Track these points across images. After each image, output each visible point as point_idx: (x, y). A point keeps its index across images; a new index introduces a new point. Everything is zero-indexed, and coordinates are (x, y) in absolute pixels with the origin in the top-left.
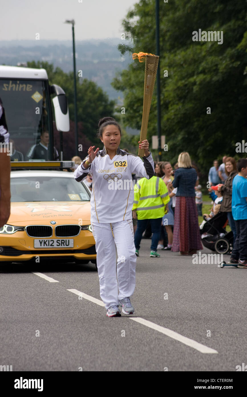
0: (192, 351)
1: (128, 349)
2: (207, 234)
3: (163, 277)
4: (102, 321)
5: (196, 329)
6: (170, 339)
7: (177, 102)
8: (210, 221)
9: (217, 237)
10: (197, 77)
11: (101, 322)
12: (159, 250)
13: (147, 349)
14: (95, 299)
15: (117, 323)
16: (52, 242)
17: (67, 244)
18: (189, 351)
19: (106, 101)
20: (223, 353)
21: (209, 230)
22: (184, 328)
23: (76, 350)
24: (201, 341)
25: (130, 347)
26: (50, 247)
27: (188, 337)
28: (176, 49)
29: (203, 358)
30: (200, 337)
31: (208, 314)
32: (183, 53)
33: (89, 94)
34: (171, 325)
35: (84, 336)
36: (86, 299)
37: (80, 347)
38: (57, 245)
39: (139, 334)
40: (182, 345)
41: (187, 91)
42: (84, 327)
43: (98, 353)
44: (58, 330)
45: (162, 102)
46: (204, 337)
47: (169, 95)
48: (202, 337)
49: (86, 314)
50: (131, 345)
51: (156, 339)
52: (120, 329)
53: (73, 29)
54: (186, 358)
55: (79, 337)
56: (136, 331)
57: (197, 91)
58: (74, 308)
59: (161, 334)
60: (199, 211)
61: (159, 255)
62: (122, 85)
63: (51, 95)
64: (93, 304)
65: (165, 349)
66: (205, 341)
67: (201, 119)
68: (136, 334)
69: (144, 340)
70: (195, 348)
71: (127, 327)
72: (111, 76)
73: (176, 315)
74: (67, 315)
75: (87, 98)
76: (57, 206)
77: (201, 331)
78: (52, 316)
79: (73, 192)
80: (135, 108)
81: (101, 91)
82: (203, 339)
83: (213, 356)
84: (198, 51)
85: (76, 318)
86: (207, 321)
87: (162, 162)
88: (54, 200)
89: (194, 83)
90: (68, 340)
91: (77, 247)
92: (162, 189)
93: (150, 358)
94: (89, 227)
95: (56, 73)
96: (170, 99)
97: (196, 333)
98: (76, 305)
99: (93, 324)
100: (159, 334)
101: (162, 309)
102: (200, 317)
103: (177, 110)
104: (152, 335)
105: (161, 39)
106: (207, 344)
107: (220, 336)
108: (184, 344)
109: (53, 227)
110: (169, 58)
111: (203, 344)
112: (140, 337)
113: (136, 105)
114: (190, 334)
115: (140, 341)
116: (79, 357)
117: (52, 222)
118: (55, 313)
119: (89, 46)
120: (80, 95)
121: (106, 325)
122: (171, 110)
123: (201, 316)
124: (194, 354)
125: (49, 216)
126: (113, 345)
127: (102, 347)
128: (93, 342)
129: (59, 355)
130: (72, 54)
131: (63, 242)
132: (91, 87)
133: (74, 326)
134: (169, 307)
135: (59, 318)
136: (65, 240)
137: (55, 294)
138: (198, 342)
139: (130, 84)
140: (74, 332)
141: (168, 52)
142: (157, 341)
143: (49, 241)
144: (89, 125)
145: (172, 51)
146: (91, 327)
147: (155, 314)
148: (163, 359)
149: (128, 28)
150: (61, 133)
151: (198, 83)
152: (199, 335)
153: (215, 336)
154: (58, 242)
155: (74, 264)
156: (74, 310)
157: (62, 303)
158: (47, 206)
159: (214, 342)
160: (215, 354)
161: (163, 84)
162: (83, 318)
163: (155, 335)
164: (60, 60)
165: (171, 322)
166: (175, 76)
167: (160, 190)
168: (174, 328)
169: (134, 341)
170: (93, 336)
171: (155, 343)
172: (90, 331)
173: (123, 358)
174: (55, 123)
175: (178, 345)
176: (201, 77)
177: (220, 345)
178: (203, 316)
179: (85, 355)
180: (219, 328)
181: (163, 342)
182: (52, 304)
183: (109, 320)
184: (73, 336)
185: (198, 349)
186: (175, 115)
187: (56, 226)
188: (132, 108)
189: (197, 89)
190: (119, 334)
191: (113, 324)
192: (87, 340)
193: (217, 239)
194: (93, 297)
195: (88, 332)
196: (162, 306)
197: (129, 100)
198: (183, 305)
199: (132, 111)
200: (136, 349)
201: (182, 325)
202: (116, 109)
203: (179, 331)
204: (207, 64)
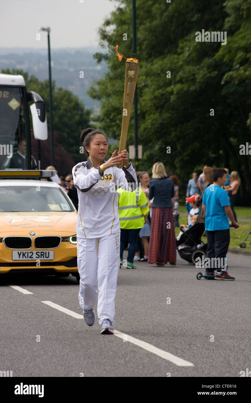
0: (168, 364)
1: (103, 362)
2: (184, 245)
3: (139, 289)
4: (77, 333)
5: (172, 342)
6: (146, 352)
7: (154, 112)
8: (187, 232)
9: (194, 248)
10: (174, 86)
11: (76, 335)
12: (136, 261)
13: (122, 362)
14: (69, 311)
15: (92, 335)
16: (31, 254)
17: (47, 256)
18: (164, 364)
19: (82, 110)
20: (199, 366)
21: (186, 241)
22: (160, 340)
23: (50, 363)
24: (177, 353)
25: (105, 360)
26: (29, 259)
27: (164, 349)
28: (153, 58)
29: (179, 372)
30: (176, 350)
31: (184, 326)
32: (160, 62)
33: (65, 103)
34: (146, 337)
35: (59, 349)
36: (61, 311)
37: (54, 361)
38: (37, 257)
39: (114, 346)
40: (157, 358)
41: (164, 101)
42: (58, 340)
43: (72, 367)
44: (31, 343)
45: (139, 112)
46: (180, 350)
47: (146, 104)
48: (178, 349)
49: (60, 326)
50: (106, 358)
51: (132, 352)
52: (95, 341)
53: (49, 36)
54: (161, 371)
55: (53, 349)
56: (111, 344)
57: (174, 101)
58: (48, 320)
59: (136, 347)
60: (176, 222)
61: (135, 266)
62: (98, 94)
63: (29, 103)
64: (68, 316)
65: (141, 362)
66: (181, 354)
67: (178, 129)
68: (112, 346)
69: (119, 353)
70: (171, 360)
71: (102, 339)
72: (88, 85)
73: (151, 327)
74: (41, 327)
75: (63, 107)
76: (37, 217)
77: (177, 343)
78: (25, 329)
79: (53, 202)
80: (111, 117)
81: (78, 100)
82: (179, 351)
83: (189, 369)
84: (176, 61)
85: (50, 331)
86: (183, 333)
87: (140, 173)
88: (34, 211)
89: (172, 93)
90: (42, 353)
91: (57, 260)
92: (142, 199)
93: (125, 371)
94: (69, 238)
95: (31, 81)
96: (148, 109)
97: (172, 345)
98: (50, 317)
99: (68, 336)
100: (135, 347)
101: (138, 322)
102: (176, 329)
103: (154, 119)
104: (127, 348)
105: (138, 48)
106: (183, 357)
107: (196, 348)
108: (160, 357)
109: (33, 238)
110: (146, 67)
111: (179, 356)
112: (115, 350)
113: (113, 114)
114: (166, 347)
115: (116, 354)
116: (53, 371)
117: (32, 233)
118: (28, 325)
119: (65, 54)
120: (55, 103)
121: (81, 337)
122: (149, 119)
123: (178, 328)
124: (170, 367)
125: (28, 227)
126: (88, 358)
127: (76, 360)
128: (68, 355)
129: (32, 369)
130: (48, 63)
131: (43, 254)
132: (67, 96)
133: (48, 338)
134: (144, 319)
135: (33, 331)
136: (45, 252)
137: (29, 306)
138: (174, 355)
139: (106, 93)
140: (48, 345)
141: (145, 61)
142: (132, 354)
143: (28, 252)
144: (65, 135)
145: (149, 60)
146: (65, 339)
147: (130, 326)
148: (138, 372)
149: (104, 36)
150: (39, 141)
151: (175, 92)
152: (175, 348)
153: (191, 349)
154: (38, 253)
155: (54, 277)
156: (48, 322)
157: (36, 315)
158: (27, 217)
159: (190, 355)
160: (191, 367)
161: (140, 94)
162: (57, 331)
163: (130, 348)
164: (36, 68)
165: (147, 335)
166: (152, 85)
167: (140, 200)
168: (150, 340)
169: (109, 354)
170: (67, 348)
171: (131, 355)
172: (65, 343)
173: (98, 371)
174: (33, 131)
175: (154, 357)
176: (179, 86)
177: (196, 358)
178: (179, 328)
179: (59, 368)
180: (195, 340)
181: (139, 355)
182: (26, 316)
183: (84, 333)
184: (47, 348)
185: (174, 362)
186: (152, 124)
187: (35, 237)
188: (108, 117)
189: (175, 99)
190: (94, 347)
191: (88, 337)
192: (61, 353)
193: (194, 250)
194: (68, 309)
195: (62, 345)
196: (138, 318)
197: (106, 109)
198: (160, 318)
199: (108, 121)
200: (112, 362)
201: (158, 337)
202: (92, 118)
203: (155, 344)
204: (184, 73)
